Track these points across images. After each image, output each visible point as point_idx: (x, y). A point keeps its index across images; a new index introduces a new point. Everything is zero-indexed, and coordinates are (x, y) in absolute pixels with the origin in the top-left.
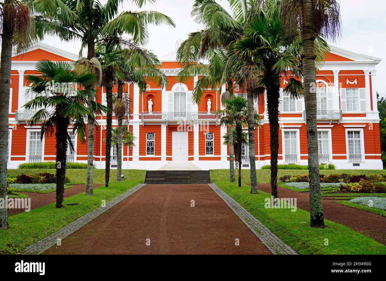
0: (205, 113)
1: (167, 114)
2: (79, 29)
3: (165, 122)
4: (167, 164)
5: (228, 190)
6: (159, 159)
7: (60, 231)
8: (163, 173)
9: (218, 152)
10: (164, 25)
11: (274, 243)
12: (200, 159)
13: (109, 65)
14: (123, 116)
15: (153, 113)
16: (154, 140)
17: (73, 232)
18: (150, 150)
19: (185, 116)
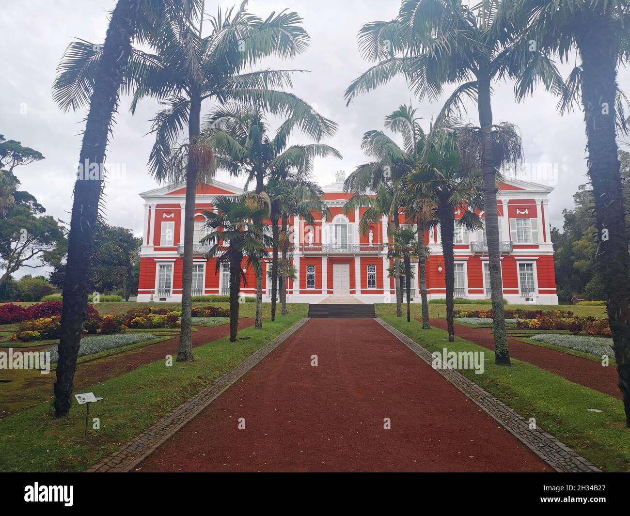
0: (366, 245)
1: (327, 246)
2: (248, 164)
3: (325, 255)
4: (328, 297)
5: (397, 325)
6: (320, 292)
7: (240, 364)
8: (326, 307)
9: (381, 285)
10: (330, 156)
11: (459, 381)
12: (362, 292)
13: (276, 198)
14: (286, 249)
15: (314, 245)
16: (314, 273)
17: (253, 366)
18: (311, 283)
19: (346, 248)
